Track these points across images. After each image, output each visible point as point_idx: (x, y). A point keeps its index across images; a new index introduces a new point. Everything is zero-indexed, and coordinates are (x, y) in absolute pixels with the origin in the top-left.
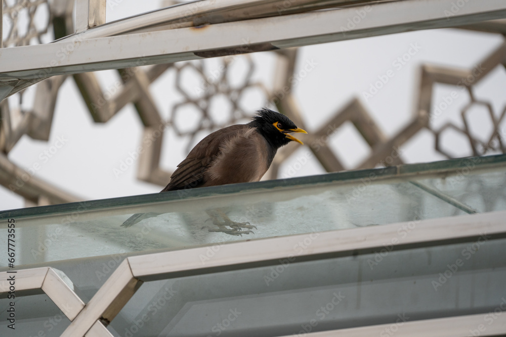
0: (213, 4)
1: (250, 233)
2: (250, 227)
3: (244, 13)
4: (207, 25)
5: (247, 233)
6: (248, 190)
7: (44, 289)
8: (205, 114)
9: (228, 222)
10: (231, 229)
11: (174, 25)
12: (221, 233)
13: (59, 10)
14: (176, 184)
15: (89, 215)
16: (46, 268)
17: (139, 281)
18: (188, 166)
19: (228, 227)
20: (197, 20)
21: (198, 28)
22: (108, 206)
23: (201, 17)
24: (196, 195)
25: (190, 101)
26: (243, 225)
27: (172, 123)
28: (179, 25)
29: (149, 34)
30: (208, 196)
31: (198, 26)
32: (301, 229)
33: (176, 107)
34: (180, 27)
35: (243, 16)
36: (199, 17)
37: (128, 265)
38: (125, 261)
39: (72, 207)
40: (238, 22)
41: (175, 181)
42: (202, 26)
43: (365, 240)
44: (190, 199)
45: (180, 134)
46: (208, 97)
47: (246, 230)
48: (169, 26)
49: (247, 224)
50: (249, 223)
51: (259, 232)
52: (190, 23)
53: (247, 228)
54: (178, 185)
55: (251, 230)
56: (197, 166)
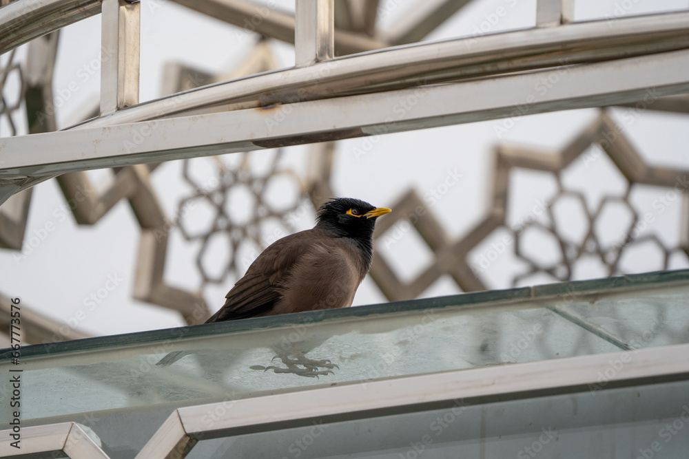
0: (285, 78)
1: (329, 374)
2: (331, 366)
3: (327, 90)
4: (278, 105)
5: (325, 373)
6: (333, 319)
7: (66, 451)
8: (221, 211)
9: (302, 361)
10: (305, 368)
11: (235, 105)
12: (291, 375)
13: (34, 78)
14: (235, 308)
15: (121, 353)
16: (69, 424)
17: (192, 439)
18: (250, 284)
19: (301, 367)
20: (264, 99)
21: (266, 109)
22: (147, 341)
23: (270, 94)
24: (264, 326)
25: (199, 194)
26: (321, 364)
27: (179, 223)
28: (240, 104)
29: (202, 117)
30: (281, 326)
31: (266, 106)
32: (397, 368)
33: (182, 203)
34: (242, 108)
35: (325, 93)
36: (267, 95)
37: (178, 418)
38: (174, 414)
39: (100, 343)
40: (319, 101)
41: (232, 303)
42: (271, 106)
43: (494, 384)
44: (257, 331)
45: (188, 238)
46: (224, 189)
47: (325, 369)
48: (227, 106)
49: (327, 363)
50: (329, 361)
51: (342, 373)
52: (254, 103)
53: (327, 367)
54: (238, 309)
55: (331, 369)
56: (263, 285)
